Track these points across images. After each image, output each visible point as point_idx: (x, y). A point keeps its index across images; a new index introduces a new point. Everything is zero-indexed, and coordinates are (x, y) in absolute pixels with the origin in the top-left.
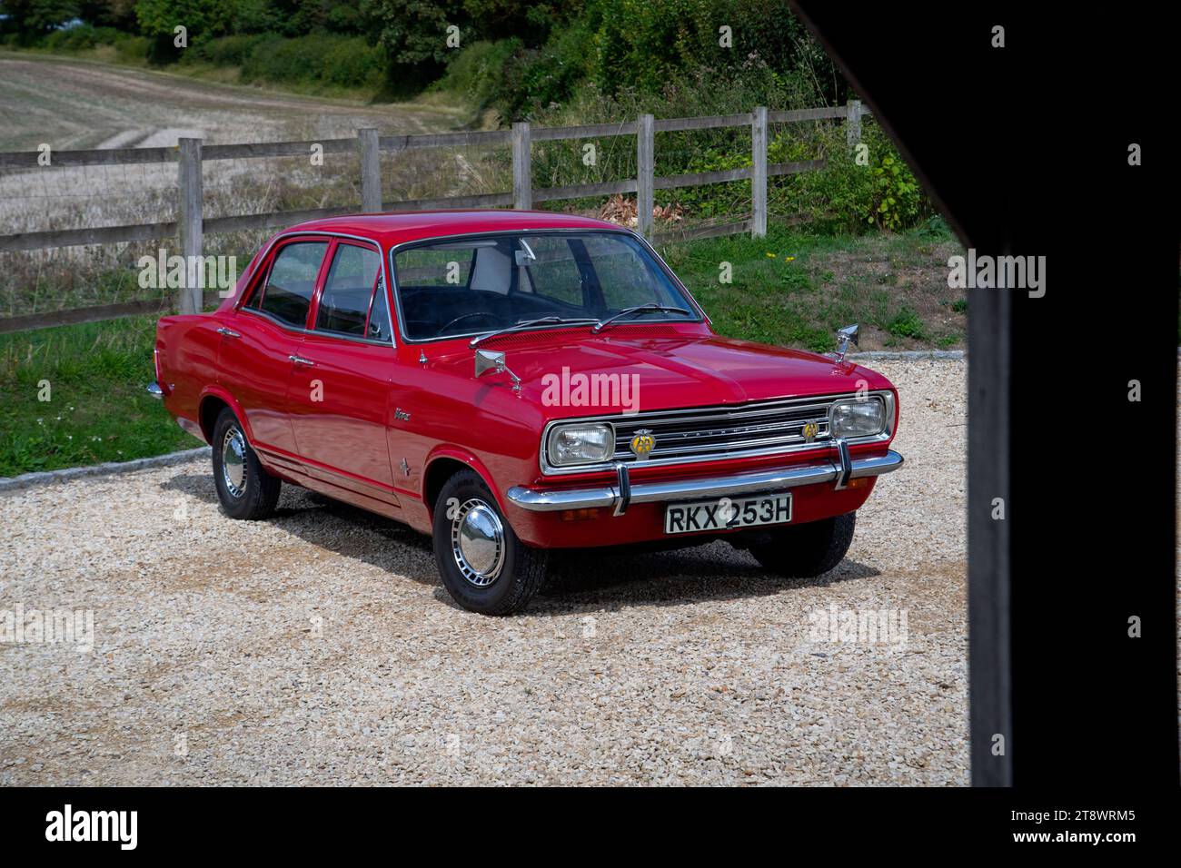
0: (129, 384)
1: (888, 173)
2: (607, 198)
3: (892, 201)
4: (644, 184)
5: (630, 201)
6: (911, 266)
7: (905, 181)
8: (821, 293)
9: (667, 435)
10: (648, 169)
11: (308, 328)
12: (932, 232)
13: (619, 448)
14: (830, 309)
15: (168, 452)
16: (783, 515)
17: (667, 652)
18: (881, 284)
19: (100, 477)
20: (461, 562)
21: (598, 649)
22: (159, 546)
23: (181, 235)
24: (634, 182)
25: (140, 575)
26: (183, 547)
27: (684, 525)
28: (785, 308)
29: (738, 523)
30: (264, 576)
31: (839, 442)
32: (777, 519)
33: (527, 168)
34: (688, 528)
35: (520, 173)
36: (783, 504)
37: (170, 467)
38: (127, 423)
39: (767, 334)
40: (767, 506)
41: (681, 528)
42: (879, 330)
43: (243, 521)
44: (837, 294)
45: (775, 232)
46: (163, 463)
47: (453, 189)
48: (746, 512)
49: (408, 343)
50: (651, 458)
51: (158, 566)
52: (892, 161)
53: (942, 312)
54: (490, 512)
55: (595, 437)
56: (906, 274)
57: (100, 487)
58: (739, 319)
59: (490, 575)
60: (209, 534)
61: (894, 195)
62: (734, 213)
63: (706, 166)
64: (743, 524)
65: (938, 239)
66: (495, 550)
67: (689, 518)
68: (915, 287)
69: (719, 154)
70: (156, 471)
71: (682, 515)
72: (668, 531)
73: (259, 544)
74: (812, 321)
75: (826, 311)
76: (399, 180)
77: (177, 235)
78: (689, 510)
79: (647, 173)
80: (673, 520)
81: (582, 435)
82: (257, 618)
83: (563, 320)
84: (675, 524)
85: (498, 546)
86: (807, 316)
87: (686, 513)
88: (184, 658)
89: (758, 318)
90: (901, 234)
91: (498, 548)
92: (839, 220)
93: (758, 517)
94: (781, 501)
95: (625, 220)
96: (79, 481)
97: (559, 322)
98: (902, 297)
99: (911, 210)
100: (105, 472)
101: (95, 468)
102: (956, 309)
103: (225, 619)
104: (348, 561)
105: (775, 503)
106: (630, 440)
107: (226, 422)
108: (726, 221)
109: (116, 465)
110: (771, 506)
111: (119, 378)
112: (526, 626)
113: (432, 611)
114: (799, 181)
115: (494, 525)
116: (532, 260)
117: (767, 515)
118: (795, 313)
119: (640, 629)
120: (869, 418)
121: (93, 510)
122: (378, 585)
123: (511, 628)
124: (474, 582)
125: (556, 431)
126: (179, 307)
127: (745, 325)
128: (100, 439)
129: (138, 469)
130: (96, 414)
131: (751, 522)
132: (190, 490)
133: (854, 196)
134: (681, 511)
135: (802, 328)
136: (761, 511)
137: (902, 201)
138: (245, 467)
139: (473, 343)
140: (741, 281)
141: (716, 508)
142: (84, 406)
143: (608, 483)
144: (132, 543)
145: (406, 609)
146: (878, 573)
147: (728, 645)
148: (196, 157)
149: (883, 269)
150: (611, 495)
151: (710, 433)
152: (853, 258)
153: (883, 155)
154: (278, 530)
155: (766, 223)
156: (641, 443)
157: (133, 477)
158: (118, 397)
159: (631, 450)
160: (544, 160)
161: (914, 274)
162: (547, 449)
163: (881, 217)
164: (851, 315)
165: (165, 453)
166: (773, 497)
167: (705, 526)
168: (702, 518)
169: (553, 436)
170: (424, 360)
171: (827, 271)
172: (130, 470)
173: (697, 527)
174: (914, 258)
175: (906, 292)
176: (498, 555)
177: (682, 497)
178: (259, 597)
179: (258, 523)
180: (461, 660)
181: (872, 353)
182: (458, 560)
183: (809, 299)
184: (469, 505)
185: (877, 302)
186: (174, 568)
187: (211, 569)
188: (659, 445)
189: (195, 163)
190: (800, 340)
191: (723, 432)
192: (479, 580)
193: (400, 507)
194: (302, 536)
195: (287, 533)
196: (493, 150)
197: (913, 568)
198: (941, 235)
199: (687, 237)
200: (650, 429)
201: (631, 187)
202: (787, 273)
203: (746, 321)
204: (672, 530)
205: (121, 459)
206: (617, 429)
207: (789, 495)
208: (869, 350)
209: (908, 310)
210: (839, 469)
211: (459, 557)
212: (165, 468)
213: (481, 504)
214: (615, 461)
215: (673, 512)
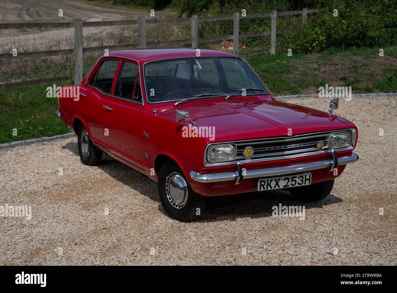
0: (55, 107)
1: (316, 33)
2: (221, 41)
3: (317, 42)
4: (235, 37)
5: (229, 42)
6: (325, 65)
7: (322, 36)
8: (295, 74)
9: (259, 149)
10: (237, 31)
11: (111, 95)
12: (331, 53)
13: (238, 155)
14: (298, 79)
15: (67, 133)
16: (307, 182)
17: (260, 249)
18: (315, 71)
19: (42, 143)
20: (169, 198)
21: (229, 246)
22: (54, 177)
23: (75, 54)
24: (232, 36)
25: (43, 193)
26: (63, 178)
27: (265, 187)
28: (282, 79)
29: (288, 186)
30: (92, 195)
31: (333, 151)
32: (305, 183)
33: (196, 31)
34: (267, 188)
35: (194, 32)
36: (308, 177)
37: (68, 138)
38: (54, 121)
39: (276, 88)
40: (301, 178)
41: (264, 188)
42: (315, 87)
43: (88, 166)
44: (300, 74)
45: (278, 53)
46: (65, 137)
47: (172, 37)
48: (292, 181)
49: (149, 104)
50: (252, 159)
51: (51, 189)
52: (318, 29)
53: (336, 81)
54: (182, 179)
55: (228, 150)
56: (323, 67)
57: (40, 147)
58: (267, 83)
59: (182, 204)
60: (74, 172)
61: (318, 40)
62: (263, 46)
63: (254, 30)
64: (290, 186)
65: (333, 55)
66: (183, 194)
67: (268, 184)
68: (327, 72)
69: (258, 26)
70: (63, 140)
71: (265, 183)
72: (259, 190)
73: (93, 178)
74: (292, 84)
75: (296, 80)
76: (156, 34)
77: (74, 54)
78: (268, 181)
79: (237, 33)
80: (261, 185)
81: (222, 149)
82: (84, 220)
83: (213, 95)
84: (262, 187)
85: (185, 193)
86: (290, 82)
87: (266, 182)
88: (48, 245)
89: (273, 82)
90: (319, 53)
91: (185, 194)
92: (299, 49)
93: (297, 183)
94: (307, 176)
95: (227, 48)
96: (33, 144)
97: (211, 95)
98: (322, 75)
99: (324, 45)
100: (44, 141)
101: (40, 139)
102: (341, 80)
103: (71, 220)
104: (127, 188)
105: (304, 177)
106: (243, 151)
107: (82, 128)
108: (260, 48)
109: (48, 138)
110: (303, 178)
111: (52, 105)
112: (196, 228)
113: (157, 217)
114: (284, 36)
115: (183, 183)
116: (200, 68)
117: (301, 182)
118: (286, 81)
119: (246, 232)
120: (344, 140)
121: (35, 158)
122: (137, 201)
123: (190, 228)
124: (175, 206)
125: (211, 148)
126: (75, 79)
127: (269, 85)
128: (42, 129)
129: (56, 139)
130: (43, 118)
131: (294, 185)
132: (72, 149)
133: (305, 41)
134: (264, 182)
135: (288, 86)
136: (298, 181)
137: (321, 43)
138: (89, 145)
139: (176, 104)
140: (268, 69)
141: (279, 180)
142: (39, 115)
143: (233, 170)
144: (44, 176)
145: (147, 216)
146: (341, 201)
147: (287, 245)
148: (80, 26)
149: (315, 66)
150: (235, 176)
151: (278, 148)
152: (305, 62)
153: (315, 27)
154: (101, 171)
155: (275, 50)
156: (248, 153)
157: (54, 143)
158: (51, 112)
159: (243, 156)
160: (201, 28)
161: (326, 67)
162: (207, 155)
163: (313, 48)
164: (305, 81)
165: (66, 133)
166: (304, 175)
167: (275, 187)
168: (273, 184)
169: (209, 150)
170: (155, 112)
171: (296, 66)
172: (53, 140)
173: (271, 188)
174: (326, 62)
175: (323, 73)
176: (185, 196)
177: (265, 176)
178: (87, 207)
179: (94, 167)
180: (168, 251)
181: (312, 95)
182: (168, 197)
183: (291, 76)
184: (173, 174)
185: (314, 77)
186: (57, 190)
187: (72, 191)
188: (255, 153)
189: (80, 28)
190: (288, 90)
191: (283, 147)
192: (177, 206)
193: (145, 171)
194: (109, 174)
195: (104, 172)
196: (185, 25)
197: (356, 198)
198: (334, 54)
199: (249, 54)
200: (252, 146)
201: (231, 37)
202: (283, 67)
203: (269, 83)
204: (260, 189)
205: (50, 136)
206: (238, 147)
207: (310, 173)
208: (311, 94)
209: (324, 80)
210: (332, 162)
211: (168, 196)
212: (66, 139)
213: (178, 175)
214: (236, 160)
215: (261, 182)
